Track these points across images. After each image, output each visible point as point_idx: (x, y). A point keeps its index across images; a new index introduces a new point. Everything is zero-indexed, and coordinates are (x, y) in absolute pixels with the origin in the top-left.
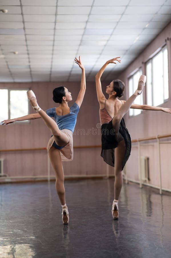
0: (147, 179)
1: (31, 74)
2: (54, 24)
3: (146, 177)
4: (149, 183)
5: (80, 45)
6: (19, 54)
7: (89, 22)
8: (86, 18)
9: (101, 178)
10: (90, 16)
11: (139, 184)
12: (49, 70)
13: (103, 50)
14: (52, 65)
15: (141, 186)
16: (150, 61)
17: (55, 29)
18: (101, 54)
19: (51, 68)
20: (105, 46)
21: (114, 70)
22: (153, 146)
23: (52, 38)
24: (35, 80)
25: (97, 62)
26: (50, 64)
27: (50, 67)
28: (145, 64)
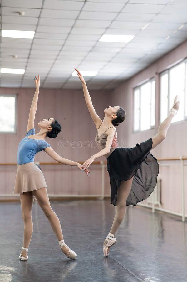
0: (159, 204)
1: (23, 79)
2: (70, 28)
3: (157, 200)
4: (162, 208)
5: (90, 51)
6: (18, 58)
7: (110, 28)
8: (107, 24)
9: (95, 199)
10: (113, 22)
11: (151, 209)
12: (45, 76)
13: (113, 58)
14: (50, 71)
15: (153, 211)
16: (167, 71)
17: (69, 34)
18: (109, 62)
19: (48, 74)
20: (118, 53)
21: (118, 78)
22: (168, 167)
23: (62, 43)
24: (24, 85)
25: (101, 69)
26: (49, 69)
27: (47, 72)
28: (160, 74)
